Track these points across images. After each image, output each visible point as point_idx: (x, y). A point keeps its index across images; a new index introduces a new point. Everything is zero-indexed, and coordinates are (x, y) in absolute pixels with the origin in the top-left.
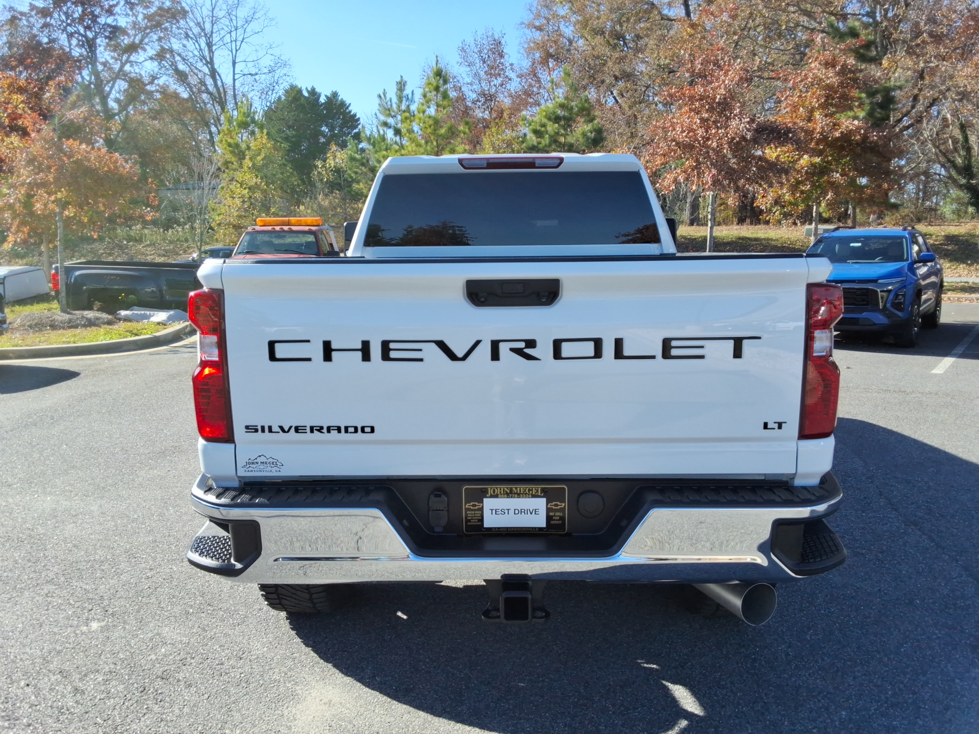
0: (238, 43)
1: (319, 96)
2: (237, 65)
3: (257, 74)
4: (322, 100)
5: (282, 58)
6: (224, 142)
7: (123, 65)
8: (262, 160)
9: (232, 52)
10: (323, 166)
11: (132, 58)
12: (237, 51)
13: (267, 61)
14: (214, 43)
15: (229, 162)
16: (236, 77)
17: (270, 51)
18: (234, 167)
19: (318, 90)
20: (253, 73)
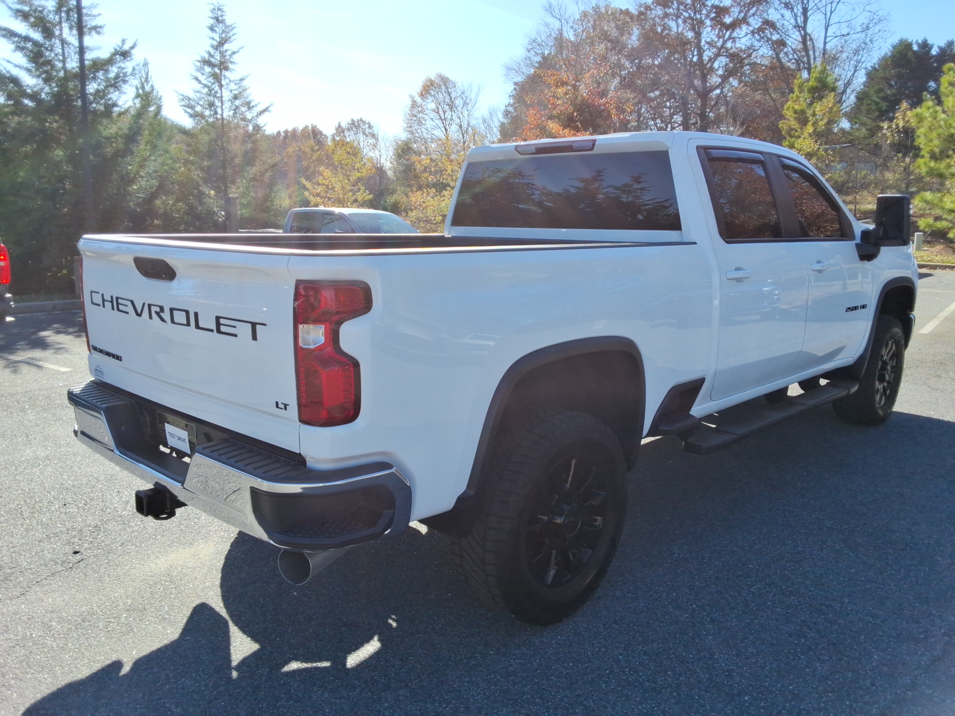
0: (834, 5)
1: (931, 48)
2: (829, 28)
3: (848, 34)
4: (934, 51)
5: (878, 13)
6: (791, 109)
7: (725, 42)
8: (824, 125)
9: (826, 15)
10: (890, 127)
11: (735, 35)
12: (831, 12)
13: (863, 19)
14: (810, 8)
15: (792, 129)
16: (828, 39)
17: (868, 8)
18: (797, 134)
19: (930, 42)
20: (845, 33)
